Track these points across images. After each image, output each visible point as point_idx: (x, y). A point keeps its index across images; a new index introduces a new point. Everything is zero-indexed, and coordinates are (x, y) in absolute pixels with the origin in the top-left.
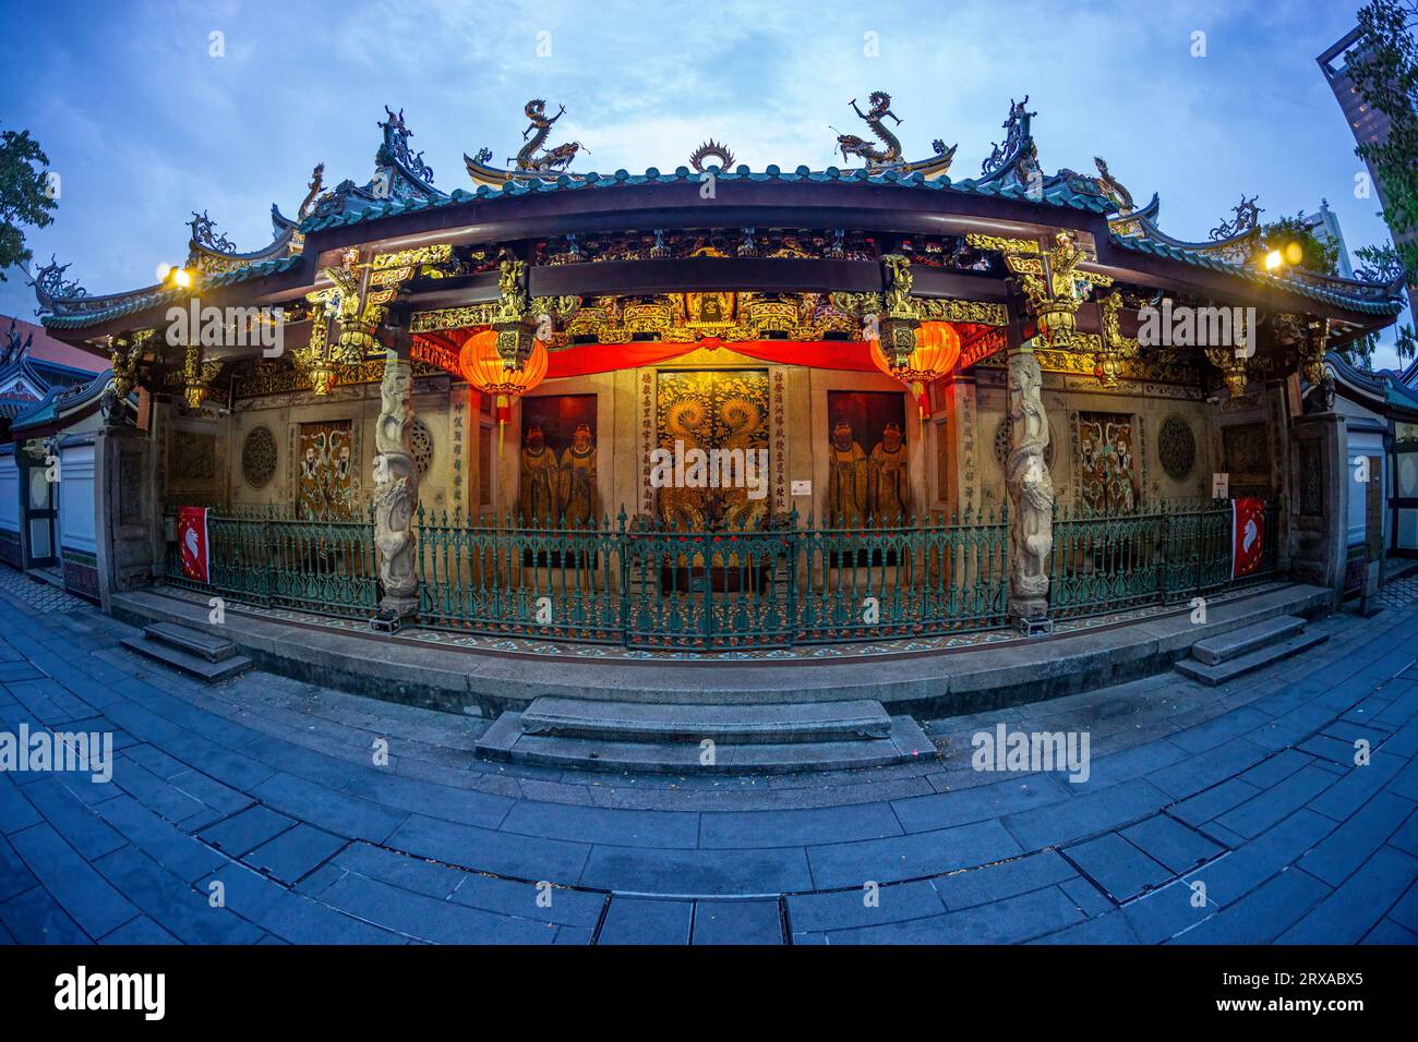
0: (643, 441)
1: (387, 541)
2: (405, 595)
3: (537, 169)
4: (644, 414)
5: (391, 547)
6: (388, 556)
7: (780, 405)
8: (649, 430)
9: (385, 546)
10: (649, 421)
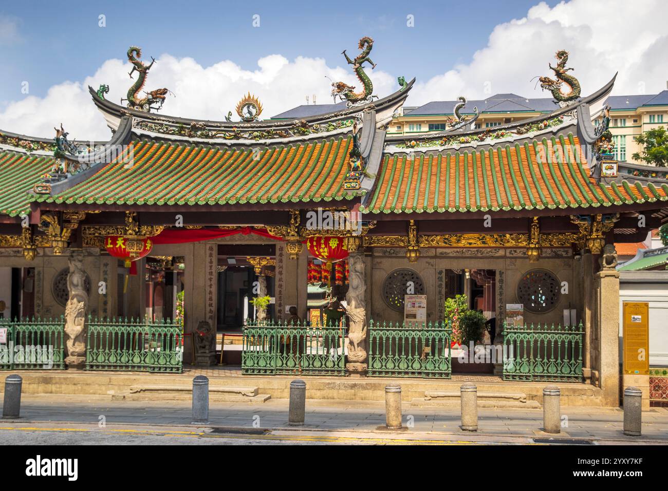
0: (208, 283)
1: (73, 330)
2: (79, 355)
3: (142, 108)
4: (209, 268)
5: (75, 333)
6: (73, 337)
7: (281, 264)
8: (212, 277)
9: (72, 332)
10: (212, 272)
